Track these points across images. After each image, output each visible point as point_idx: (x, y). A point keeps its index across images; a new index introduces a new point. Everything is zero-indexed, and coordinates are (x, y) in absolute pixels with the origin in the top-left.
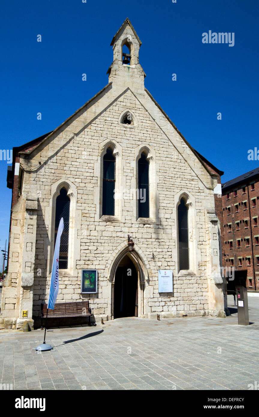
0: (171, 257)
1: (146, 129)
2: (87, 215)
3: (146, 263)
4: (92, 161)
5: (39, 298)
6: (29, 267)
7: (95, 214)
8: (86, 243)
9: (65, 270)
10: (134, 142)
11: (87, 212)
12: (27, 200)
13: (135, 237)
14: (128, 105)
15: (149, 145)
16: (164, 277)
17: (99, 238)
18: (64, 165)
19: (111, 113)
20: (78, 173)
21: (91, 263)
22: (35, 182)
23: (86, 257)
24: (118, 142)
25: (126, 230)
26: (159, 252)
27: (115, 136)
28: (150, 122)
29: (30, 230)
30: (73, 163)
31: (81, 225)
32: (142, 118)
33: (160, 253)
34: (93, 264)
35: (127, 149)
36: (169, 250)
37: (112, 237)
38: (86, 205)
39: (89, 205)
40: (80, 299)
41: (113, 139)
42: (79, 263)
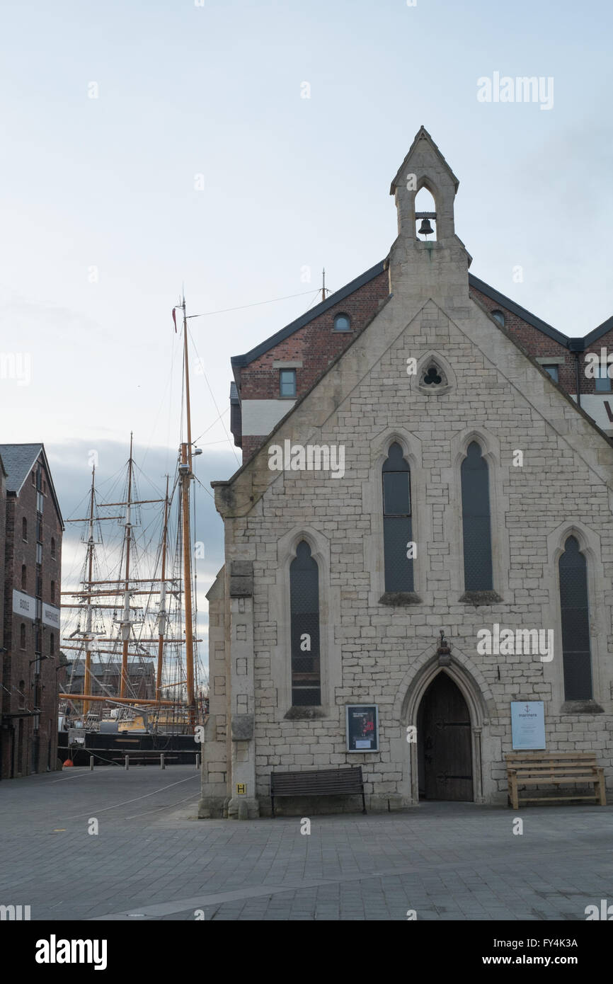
0: (542, 674)
1: (474, 392)
2: (354, 596)
3: (484, 688)
4: (357, 482)
5: (268, 762)
6: (243, 704)
7: (368, 592)
8: (352, 652)
9: (316, 707)
10: (446, 426)
11: (354, 589)
12: (232, 576)
13: (457, 635)
14: (432, 339)
15: (483, 426)
16: (524, 716)
17: (378, 641)
18: (301, 497)
19: (394, 368)
20: (329, 512)
21: (365, 691)
22: (245, 539)
23: (354, 680)
24: (411, 432)
25: (435, 620)
26: (512, 664)
27: (406, 419)
28: (486, 372)
29: (241, 636)
30: (318, 491)
31: (342, 616)
32: (467, 366)
33: (516, 667)
34: (368, 694)
35: (432, 443)
36: (537, 658)
37: (406, 637)
38: (349, 575)
39: (356, 575)
40: (346, 763)
41: (400, 425)
42: (340, 692)
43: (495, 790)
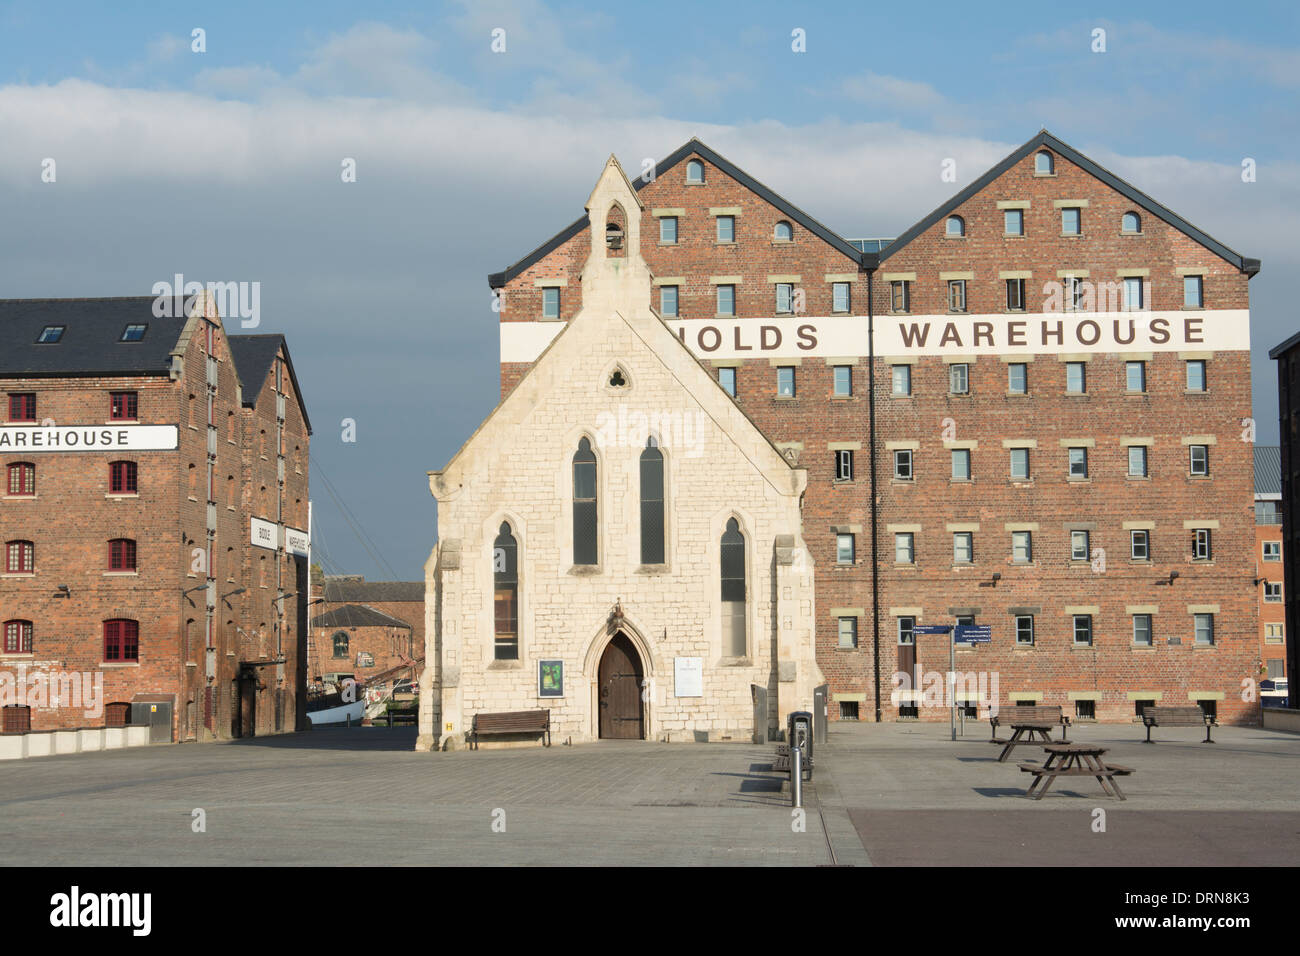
0: (702, 634)
1: (652, 394)
2: (546, 568)
3: (653, 645)
4: (550, 472)
5: (473, 706)
6: (452, 658)
7: (558, 565)
8: (544, 615)
9: (514, 661)
11: (545, 562)
12: (444, 552)
13: (631, 601)
14: (617, 347)
16: (684, 669)
17: (566, 606)
20: (526, 496)
21: (554, 648)
23: (545, 638)
26: (676, 626)
28: (662, 376)
29: (451, 602)
30: (517, 479)
31: (536, 586)
32: (646, 371)
33: (679, 628)
34: (556, 651)
37: (590, 603)
38: (542, 552)
39: (549, 551)
40: (538, 707)
41: (589, 422)
42: (533, 649)
43: (660, 730)
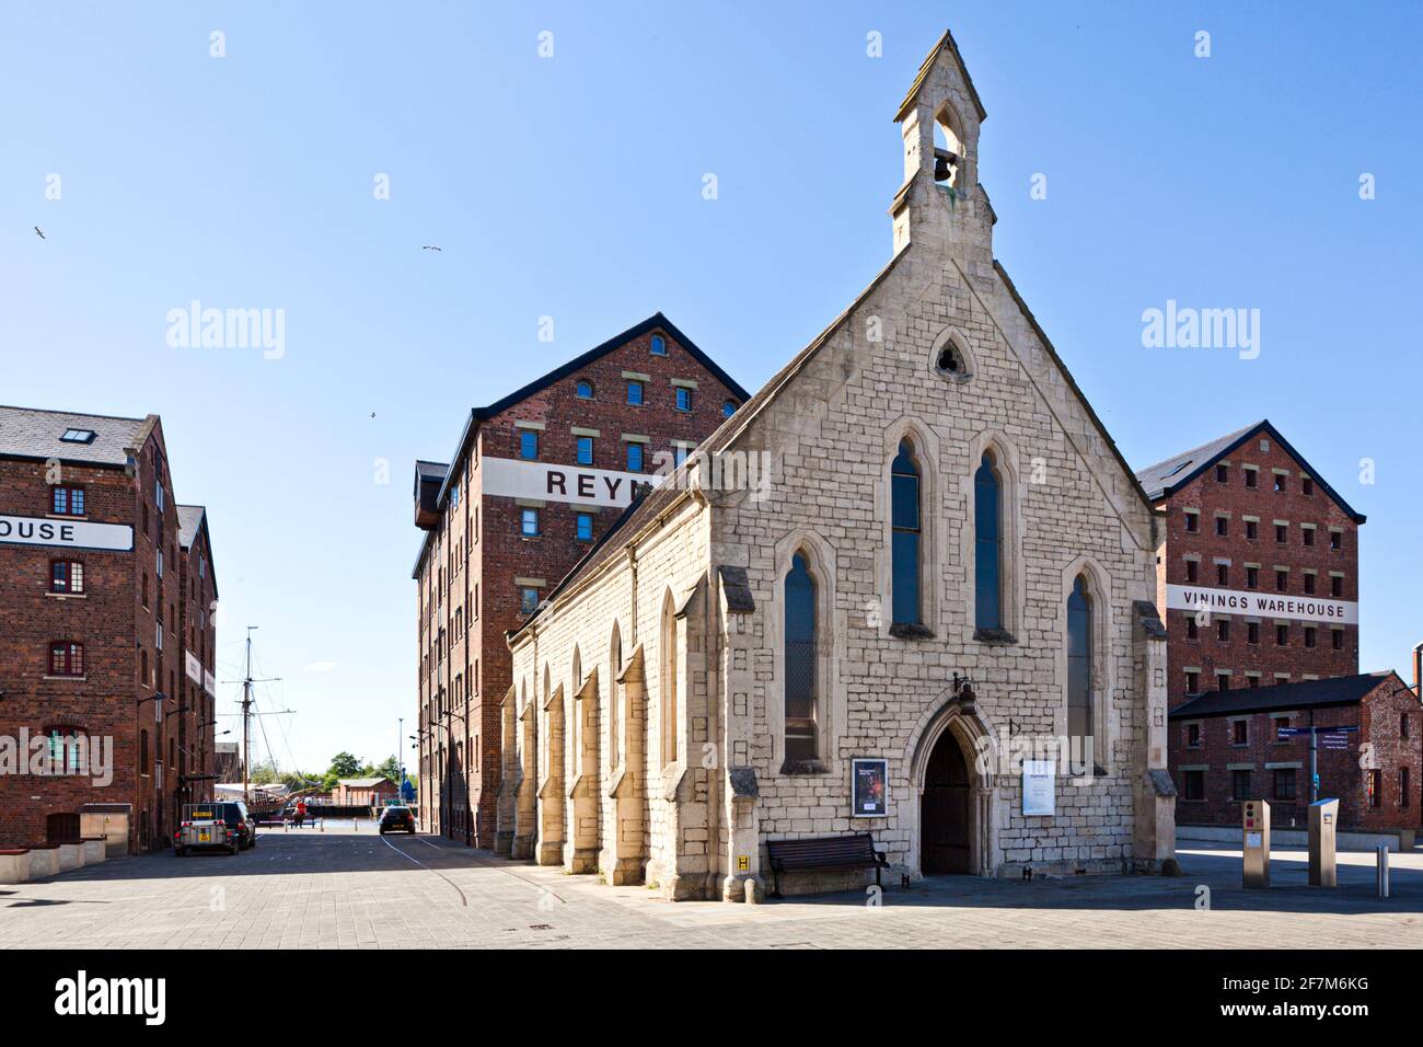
0: (1052, 731)
1: (995, 387)
2: (862, 624)
4: (869, 481)
6: (742, 753)
8: (859, 694)
9: (813, 761)
10: (965, 423)
11: (861, 614)
13: (971, 680)
14: (952, 312)
15: (1004, 431)
16: (1035, 776)
17: (888, 681)
18: (804, 491)
19: (912, 340)
20: (837, 514)
21: (872, 742)
22: (736, 538)
23: (860, 728)
24: (929, 425)
25: (947, 660)
26: (1024, 716)
27: (923, 407)
28: (1008, 364)
29: (738, 662)
30: (824, 485)
31: (848, 648)
32: (988, 353)
33: (1028, 720)
34: (876, 747)
35: (949, 443)
36: (1049, 712)
37: (918, 679)
38: (857, 597)
39: (867, 598)
40: (849, 830)
41: (917, 414)
42: (845, 743)
